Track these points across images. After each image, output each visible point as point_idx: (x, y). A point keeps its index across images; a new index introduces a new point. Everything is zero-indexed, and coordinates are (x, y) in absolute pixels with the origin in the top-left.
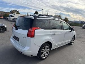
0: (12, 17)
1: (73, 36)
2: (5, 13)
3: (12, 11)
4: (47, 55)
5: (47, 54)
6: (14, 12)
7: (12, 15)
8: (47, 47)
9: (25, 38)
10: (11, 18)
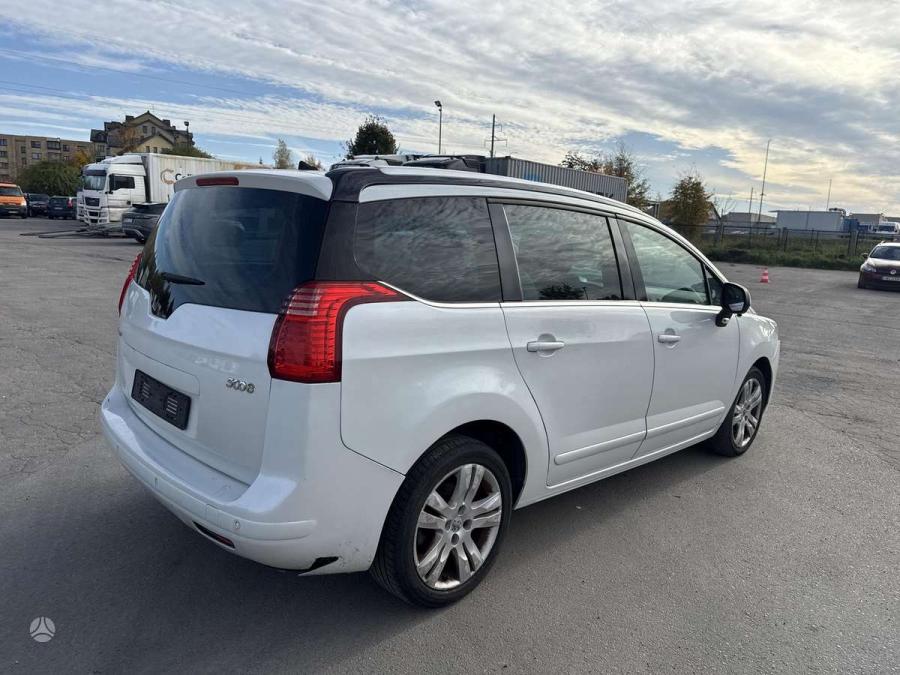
0: (121, 194)
1: (747, 365)
2: (43, 153)
3: (111, 126)
4: (480, 556)
5: (474, 551)
6: (139, 133)
7: (119, 165)
8: (470, 473)
9: (250, 388)
10: (106, 200)
